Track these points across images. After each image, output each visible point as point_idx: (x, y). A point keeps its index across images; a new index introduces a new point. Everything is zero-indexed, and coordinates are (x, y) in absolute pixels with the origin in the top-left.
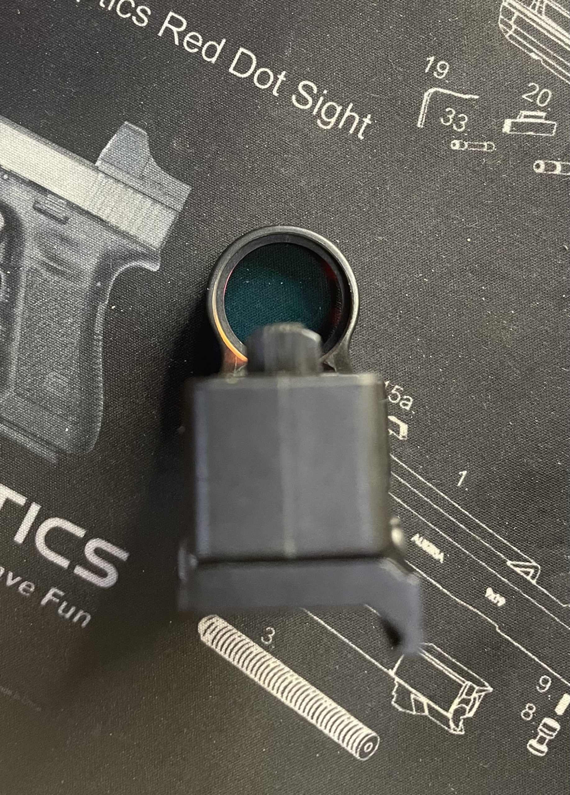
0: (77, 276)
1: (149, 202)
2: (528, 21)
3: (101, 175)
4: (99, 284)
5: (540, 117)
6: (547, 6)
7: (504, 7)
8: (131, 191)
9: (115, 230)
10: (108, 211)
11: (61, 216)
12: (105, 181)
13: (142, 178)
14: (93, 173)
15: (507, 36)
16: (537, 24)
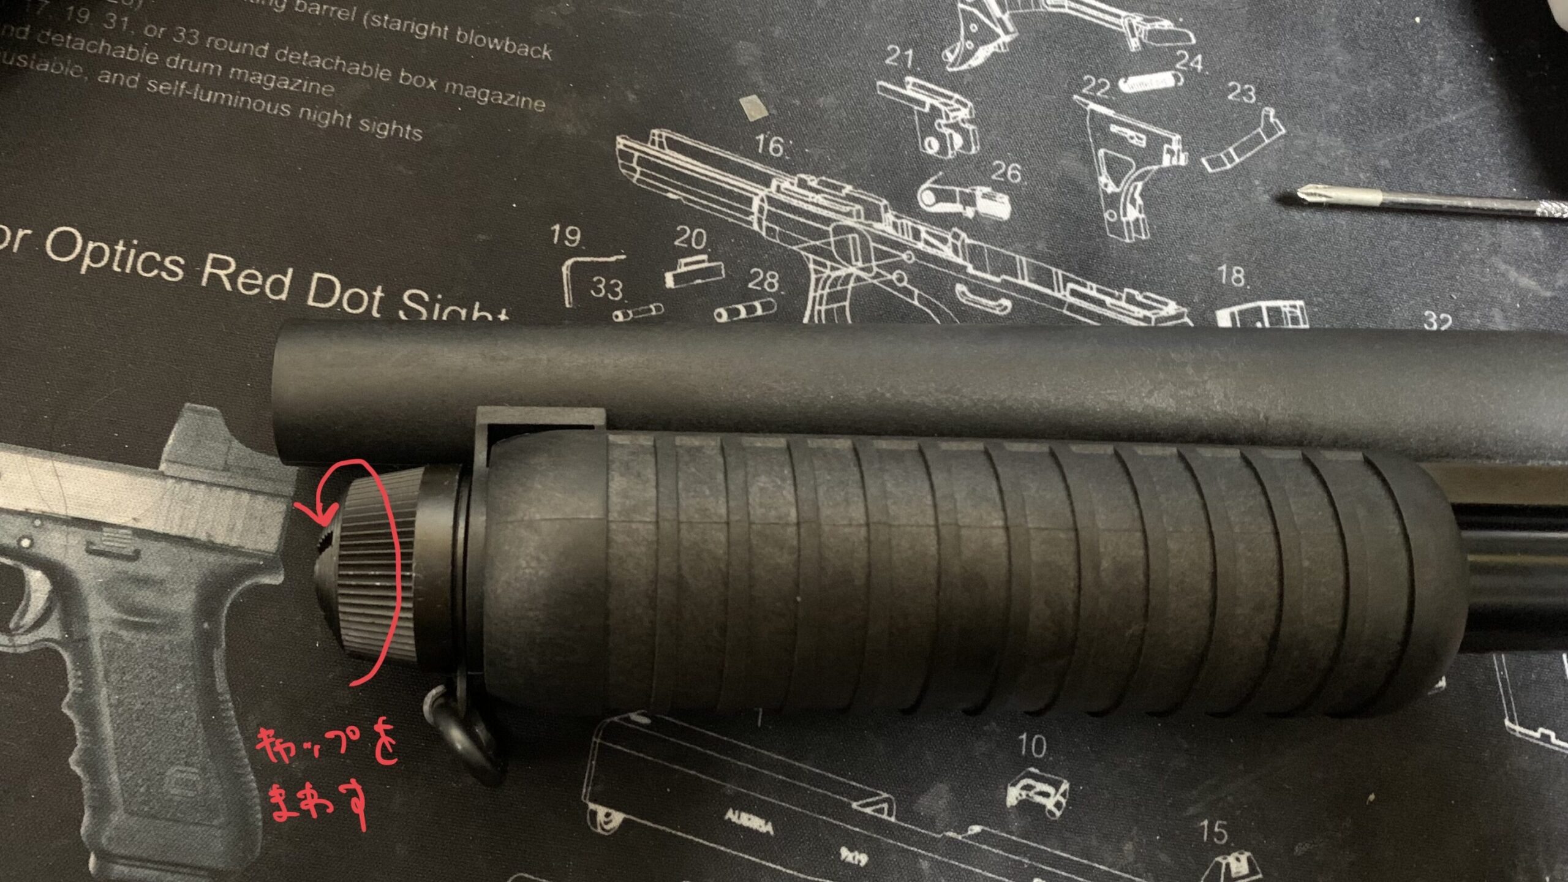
0: (171, 623)
1: (245, 497)
2: (652, 159)
3: (171, 481)
4: (206, 625)
5: (703, 261)
6: (667, 138)
7: (620, 150)
8: (216, 490)
9: (210, 546)
10: (192, 524)
11: (129, 551)
12: (178, 486)
13: (226, 468)
14: (158, 483)
15: (634, 181)
16: (663, 160)
